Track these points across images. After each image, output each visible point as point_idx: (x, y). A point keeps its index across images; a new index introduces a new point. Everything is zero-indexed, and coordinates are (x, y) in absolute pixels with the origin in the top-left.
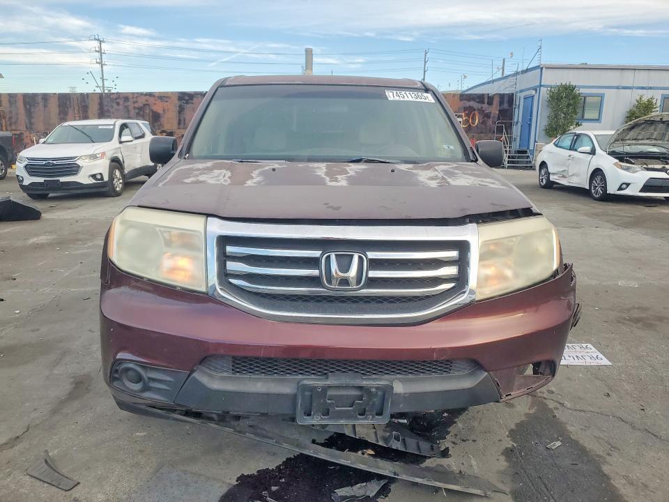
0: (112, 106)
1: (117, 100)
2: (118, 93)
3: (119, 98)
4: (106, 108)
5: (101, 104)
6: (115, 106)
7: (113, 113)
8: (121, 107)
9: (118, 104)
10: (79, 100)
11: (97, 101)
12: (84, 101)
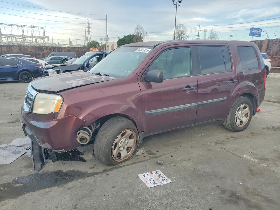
0: (273, 45)
1: (276, 42)
2: (277, 39)
3: (277, 41)
4: (270, 46)
5: (268, 45)
6: (274, 45)
7: (273, 48)
8: (277, 45)
9: (276, 44)
10: (259, 43)
11: (267, 43)
12: (261, 44)
